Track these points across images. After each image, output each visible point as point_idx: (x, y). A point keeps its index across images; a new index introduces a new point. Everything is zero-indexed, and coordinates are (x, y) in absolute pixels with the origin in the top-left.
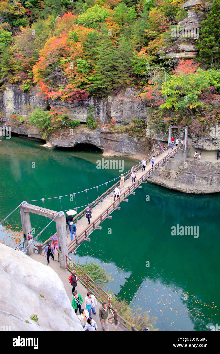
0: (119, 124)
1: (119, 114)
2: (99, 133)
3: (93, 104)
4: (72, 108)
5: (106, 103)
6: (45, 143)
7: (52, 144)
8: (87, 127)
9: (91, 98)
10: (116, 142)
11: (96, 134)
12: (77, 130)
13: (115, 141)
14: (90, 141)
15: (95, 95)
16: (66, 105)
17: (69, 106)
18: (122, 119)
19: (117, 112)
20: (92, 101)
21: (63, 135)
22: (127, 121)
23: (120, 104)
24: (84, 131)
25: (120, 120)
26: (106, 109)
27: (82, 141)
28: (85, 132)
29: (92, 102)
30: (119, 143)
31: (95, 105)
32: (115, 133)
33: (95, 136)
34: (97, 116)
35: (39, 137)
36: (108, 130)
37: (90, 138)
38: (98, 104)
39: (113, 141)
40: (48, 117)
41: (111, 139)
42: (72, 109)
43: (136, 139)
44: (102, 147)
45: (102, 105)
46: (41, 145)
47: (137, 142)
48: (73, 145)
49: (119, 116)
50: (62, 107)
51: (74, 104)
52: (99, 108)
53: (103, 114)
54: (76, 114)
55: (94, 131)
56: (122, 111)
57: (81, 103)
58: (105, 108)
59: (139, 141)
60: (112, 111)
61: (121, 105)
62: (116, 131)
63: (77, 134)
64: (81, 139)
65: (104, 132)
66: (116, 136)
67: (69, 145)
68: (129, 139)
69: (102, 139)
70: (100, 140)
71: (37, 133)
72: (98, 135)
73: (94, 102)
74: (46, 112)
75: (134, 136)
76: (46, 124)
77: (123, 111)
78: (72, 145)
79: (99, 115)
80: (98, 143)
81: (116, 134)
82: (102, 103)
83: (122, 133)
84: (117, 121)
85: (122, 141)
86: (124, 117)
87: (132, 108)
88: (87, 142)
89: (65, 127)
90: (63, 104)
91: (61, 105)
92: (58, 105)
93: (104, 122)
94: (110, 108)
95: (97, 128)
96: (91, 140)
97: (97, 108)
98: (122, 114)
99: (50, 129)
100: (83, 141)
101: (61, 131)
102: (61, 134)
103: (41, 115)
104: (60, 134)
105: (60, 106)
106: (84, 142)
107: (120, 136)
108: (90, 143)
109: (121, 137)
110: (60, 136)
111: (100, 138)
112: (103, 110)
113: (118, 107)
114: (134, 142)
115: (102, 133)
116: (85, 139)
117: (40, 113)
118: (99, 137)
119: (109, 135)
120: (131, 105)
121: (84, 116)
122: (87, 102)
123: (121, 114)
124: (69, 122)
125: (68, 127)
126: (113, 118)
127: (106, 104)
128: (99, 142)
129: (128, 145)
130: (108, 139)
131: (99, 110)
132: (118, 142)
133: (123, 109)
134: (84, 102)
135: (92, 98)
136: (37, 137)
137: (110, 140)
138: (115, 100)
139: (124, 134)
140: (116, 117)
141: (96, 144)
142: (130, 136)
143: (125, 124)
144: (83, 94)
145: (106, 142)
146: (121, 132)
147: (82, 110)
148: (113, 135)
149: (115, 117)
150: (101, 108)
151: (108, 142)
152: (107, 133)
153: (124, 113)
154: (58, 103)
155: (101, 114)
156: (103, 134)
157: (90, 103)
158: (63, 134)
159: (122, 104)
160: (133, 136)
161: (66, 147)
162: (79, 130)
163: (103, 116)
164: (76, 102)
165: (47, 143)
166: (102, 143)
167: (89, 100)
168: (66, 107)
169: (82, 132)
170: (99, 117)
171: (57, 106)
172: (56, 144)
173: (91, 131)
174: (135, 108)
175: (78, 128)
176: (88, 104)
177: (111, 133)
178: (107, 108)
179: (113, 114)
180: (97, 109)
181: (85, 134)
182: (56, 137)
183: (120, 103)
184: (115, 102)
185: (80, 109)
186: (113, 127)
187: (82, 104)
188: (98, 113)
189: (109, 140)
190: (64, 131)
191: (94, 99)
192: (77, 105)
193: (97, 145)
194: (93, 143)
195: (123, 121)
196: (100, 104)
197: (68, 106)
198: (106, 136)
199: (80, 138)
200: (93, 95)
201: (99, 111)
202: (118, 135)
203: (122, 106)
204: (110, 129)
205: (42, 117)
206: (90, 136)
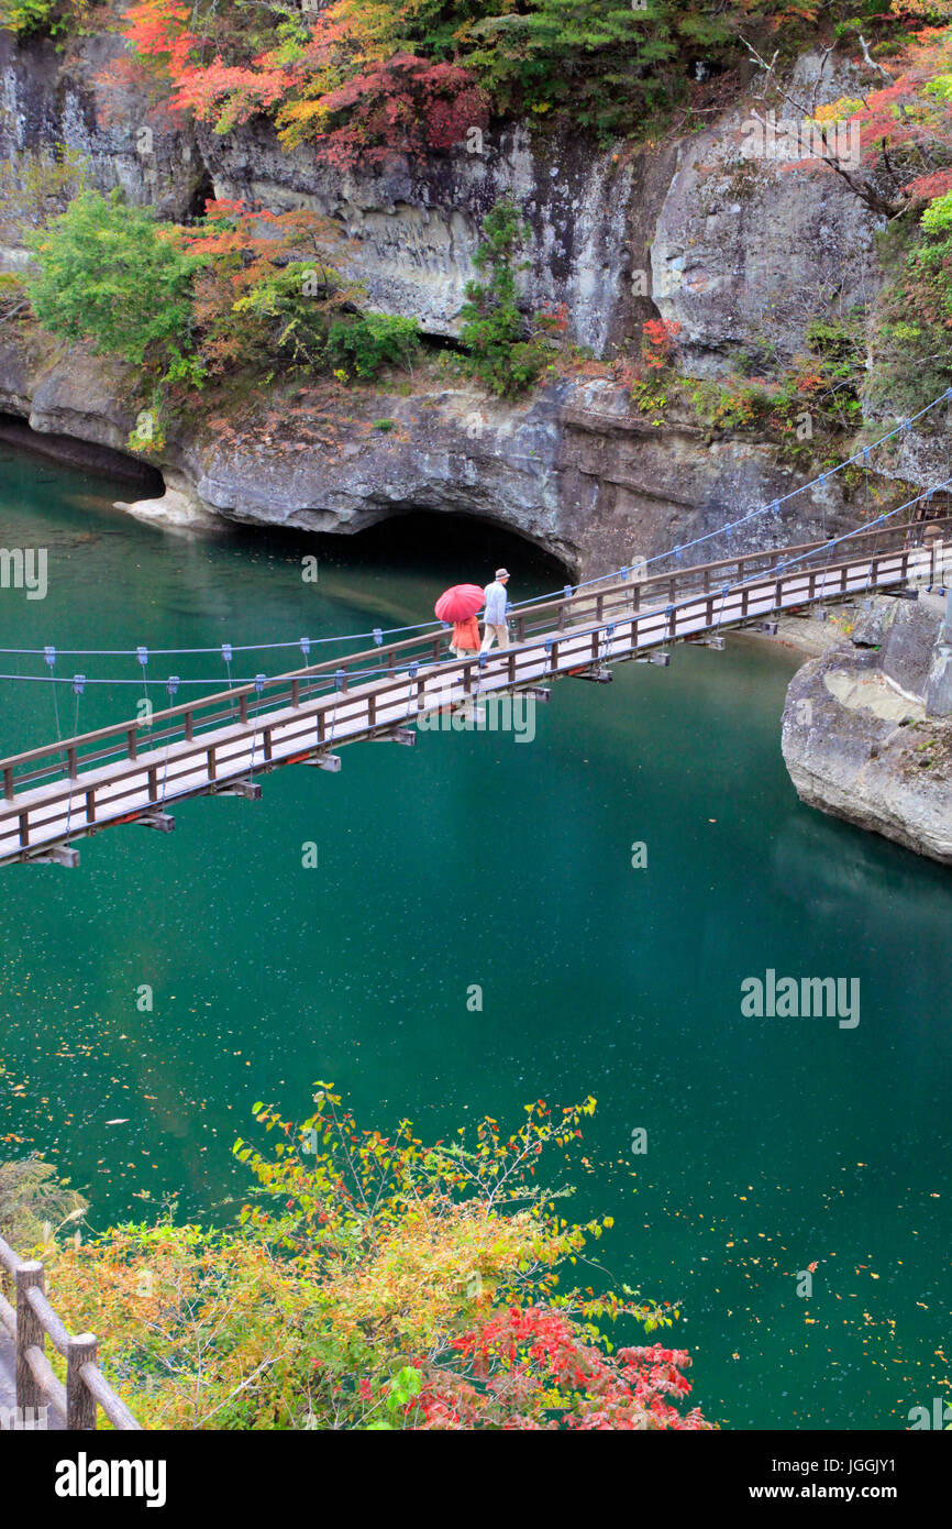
0: (708, 364)
1: (713, 284)
2: (551, 430)
3: (526, 186)
4: (366, 211)
5: (627, 181)
6: (156, 490)
7: (197, 501)
8: (469, 376)
9: (516, 137)
10: (672, 511)
11: (526, 436)
12: (393, 397)
13: (663, 500)
14: (484, 494)
15: (543, 108)
16: (324, 189)
17: (346, 194)
18: (733, 324)
19: (699, 266)
20: (522, 159)
21: (286, 431)
22: (772, 337)
23: (730, 195)
24: (444, 408)
25: (716, 330)
26: (622, 231)
27: (421, 490)
28: (448, 413)
29: (518, 176)
30: (692, 517)
31: (539, 197)
32: (671, 434)
33: (519, 456)
34: (552, 293)
35: (111, 438)
36: (616, 412)
37: (484, 463)
38: (565, 189)
39: (651, 497)
40: (171, 273)
41: (637, 480)
42: (370, 224)
43: (831, 493)
44: (570, 545)
45: (591, 200)
46: (119, 505)
47: (831, 512)
48: (346, 512)
49: (713, 301)
50: (299, 198)
51: (383, 182)
52: (571, 222)
53: (598, 275)
54: (399, 270)
55: (518, 412)
56: (740, 253)
57: (431, 178)
58: (619, 225)
59: (849, 508)
60: (659, 253)
61: (736, 208)
62: (683, 419)
63: (385, 429)
64: (412, 471)
65: (586, 423)
66: (678, 460)
67: (321, 512)
68: (777, 486)
69: (571, 481)
70: (560, 490)
71: (98, 403)
72: (542, 442)
73: (540, 177)
74: (168, 234)
75: (816, 465)
76: (152, 330)
77: (749, 259)
78: (341, 510)
79: (571, 283)
80: (543, 509)
81: (679, 446)
82: (597, 181)
83: (720, 434)
84: (694, 337)
85: (715, 506)
86: (752, 303)
87: (824, 230)
88: (466, 500)
89: (306, 370)
90: (307, 173)
91: (285, 184)
92: (264, 178)
93: (599, 346)
94: (652, 227)
95: (545, 388)
96: (488, 481)
97: (552, 221)
98: (738, 281)
99: (182, 371)
100: (428, 490)
101: (276, 397)
102: (273, 419)
103: (114, 248)
104: (262, 424)
105: (284, 194)
106: (434, 500)
107: (709, 461)
108: (483, 506)
109: (716, 474)
110: (257, 436)
111: (560, 469)
112: (602, 244)
113: (712, 220)
114: (807, 513)
115: (575, 430)
116: (446, 473)
117: (104, 235)
118: (549, 458)
119: (626, 450)
120: (813, 210)
121: (452, 286)
122: (479, 171)
123: (728, 279)
124: (338, 327)
125: (322, 372)
126: (666, 313)
127: (628, 191)
128: (550, 499)
129: (764, 536)
130: (614, 478)
131: (567, 238)
132: (688, 507)
133: (748, 238)
134: (458, 167)
135: (525, 137)
136: (100, 438)
137: (631, 490)
138: (693, 157)
139: (741, 450)
140: (691, 303)
141: (523, 522)
142: (781, 462)
143: (756, 366)
144: (447, 97)
145: (600, 501)
146: (717, 428)
147: (438, 237)
148: (657, 453)
149: (678, 308)
150: (585, 224)
151: (612, 505)
152: (613, 433)
153: (751, 275)
154: (270, 169)
155: (584, 281)
156: (583, 441)
157: (501, 178)
158: (282, 426)
159: (743, 193)
160: (804, 467)
161: (295, 523)
162: (405, 400)
163: (598, 296)
164: (394, 162)
165: (169, 493)
166: (568, 511)
167: (498, 153)
168: (323, 199)
169: (425, 418)
170: (566, 298)
171: (259, 188)
172: (221, 500)
173: (495, 408)
174: (849, 235)
175: (401, 378)
176: (492, 188)
177: (637, 436)
178: (629, 225)
179: (666, 280)
180: (558, 235)
181: (453, 429)
182: (226, 444)
183: (727, 183)
184: (690, 177)
185: (426, 225)
186: (656, 389)
187: (441, 185)
188: (562, 268)
189: (623, 494)
190: (298, 400)
191: (533, 148)
192: (406, 188)
193: (533, 524)
194: (506, 512)
195: (739, 343)
196: (578, 189)
197: (340, 198)
198: (600, 457)
199: (407, 463)
200: (528, 112)
201: (571, 253)
202: (694, 456)
203: (740, 216)
204: (634, 405)
205: (123, 267)
206: (485, 450)
